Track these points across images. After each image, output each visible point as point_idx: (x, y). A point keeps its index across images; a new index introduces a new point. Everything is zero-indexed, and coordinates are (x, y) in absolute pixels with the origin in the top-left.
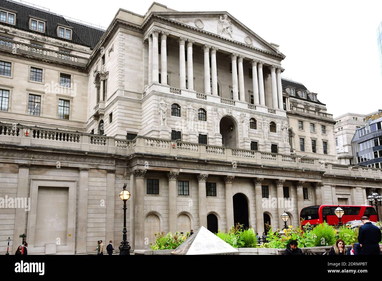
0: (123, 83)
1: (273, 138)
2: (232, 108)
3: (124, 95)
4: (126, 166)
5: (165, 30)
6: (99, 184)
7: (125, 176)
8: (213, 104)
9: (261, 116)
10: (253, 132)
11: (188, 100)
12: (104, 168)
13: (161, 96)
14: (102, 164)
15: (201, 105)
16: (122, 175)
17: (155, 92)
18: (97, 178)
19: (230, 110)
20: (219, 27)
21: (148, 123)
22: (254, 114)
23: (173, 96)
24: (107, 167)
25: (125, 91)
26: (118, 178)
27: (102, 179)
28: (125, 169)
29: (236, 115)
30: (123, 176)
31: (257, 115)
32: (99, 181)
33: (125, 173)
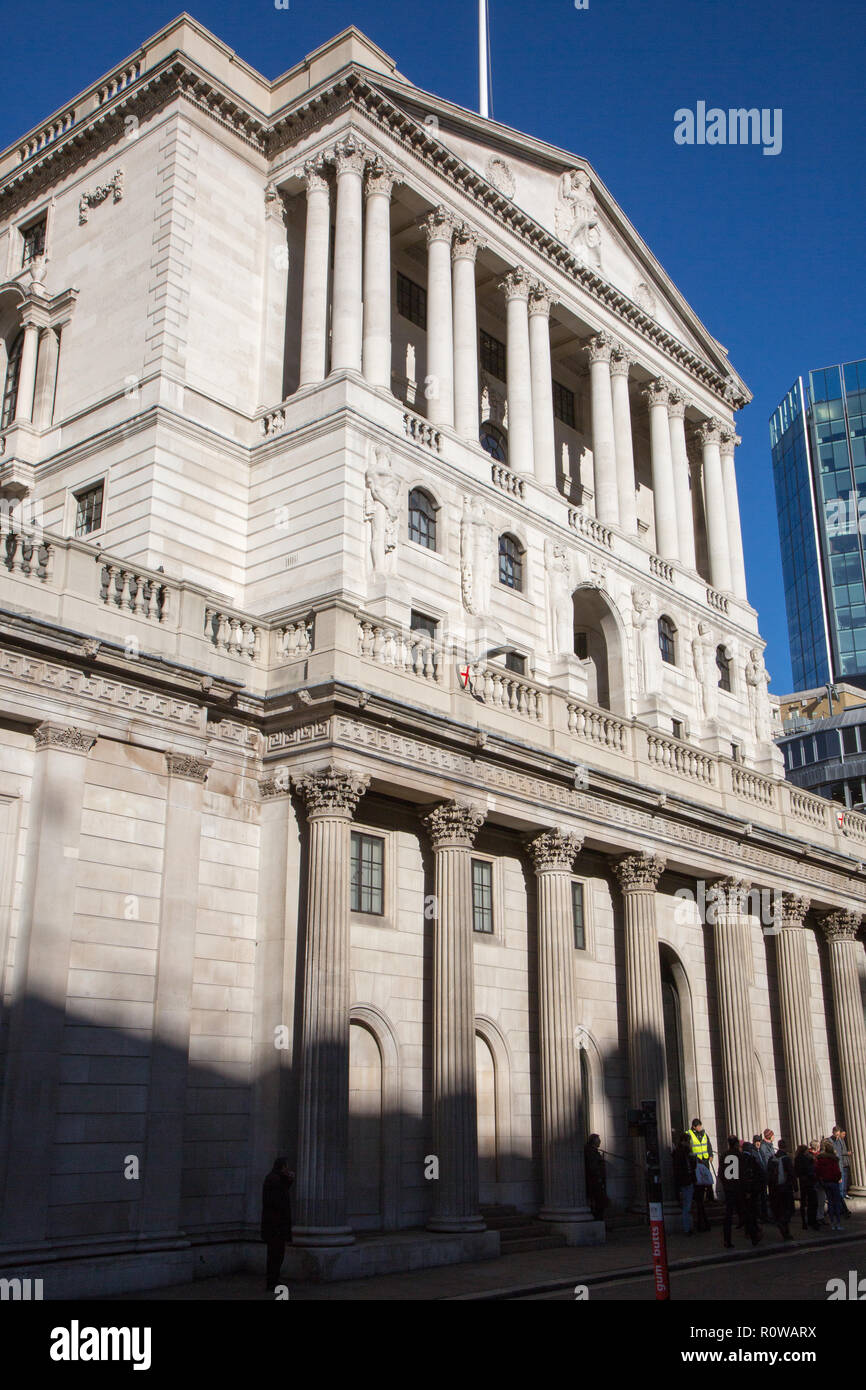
0: (180, 349)
1: (727, 716)
2: (606, 555)
3: (180, 405)
4: (244, 751)
5: (388, 158)
6: (131, 831)
7: (239, 802)
8: (546, 522)
9: (689, 614)
10: (671, 675)
11: (467, 484)
12: (159, 745)
13: (373, 438)
14: (148, 719)
15: (510, 517)
16: (226, 792)
17: (355, 416)
18: (124, 794)
19: (600, 565)
20: (560, 214)
21: (303, 557)
22: (670, 600)
23: (418, 451)
24: (169, 738)
25: (186, 387)
26: (209, 810)
27: (142, 806)
28: (239, 762)
29: (618, 591)
30: (229, 799)
31: (679, 609)
32: (129, 812)
33: (239, 788)
